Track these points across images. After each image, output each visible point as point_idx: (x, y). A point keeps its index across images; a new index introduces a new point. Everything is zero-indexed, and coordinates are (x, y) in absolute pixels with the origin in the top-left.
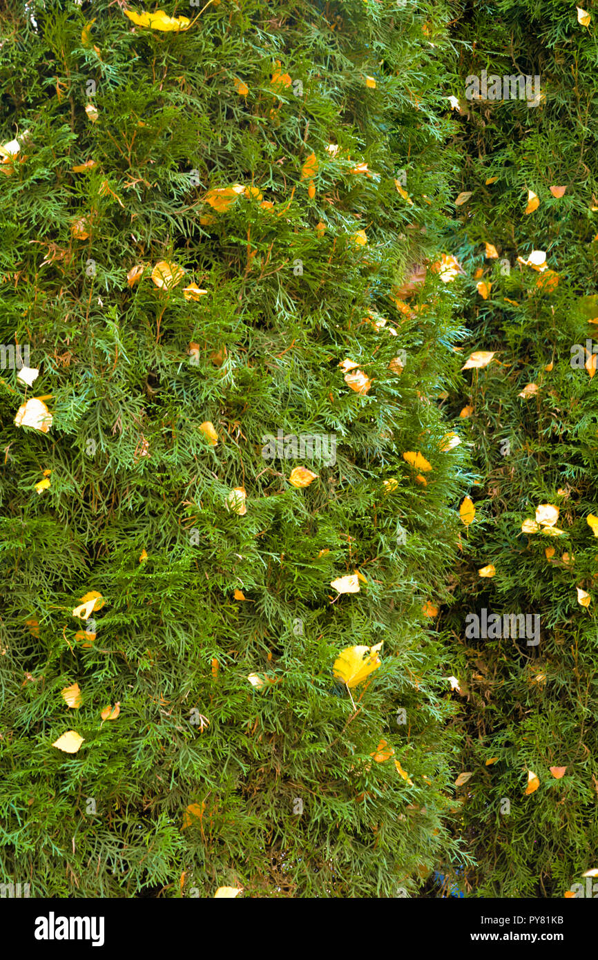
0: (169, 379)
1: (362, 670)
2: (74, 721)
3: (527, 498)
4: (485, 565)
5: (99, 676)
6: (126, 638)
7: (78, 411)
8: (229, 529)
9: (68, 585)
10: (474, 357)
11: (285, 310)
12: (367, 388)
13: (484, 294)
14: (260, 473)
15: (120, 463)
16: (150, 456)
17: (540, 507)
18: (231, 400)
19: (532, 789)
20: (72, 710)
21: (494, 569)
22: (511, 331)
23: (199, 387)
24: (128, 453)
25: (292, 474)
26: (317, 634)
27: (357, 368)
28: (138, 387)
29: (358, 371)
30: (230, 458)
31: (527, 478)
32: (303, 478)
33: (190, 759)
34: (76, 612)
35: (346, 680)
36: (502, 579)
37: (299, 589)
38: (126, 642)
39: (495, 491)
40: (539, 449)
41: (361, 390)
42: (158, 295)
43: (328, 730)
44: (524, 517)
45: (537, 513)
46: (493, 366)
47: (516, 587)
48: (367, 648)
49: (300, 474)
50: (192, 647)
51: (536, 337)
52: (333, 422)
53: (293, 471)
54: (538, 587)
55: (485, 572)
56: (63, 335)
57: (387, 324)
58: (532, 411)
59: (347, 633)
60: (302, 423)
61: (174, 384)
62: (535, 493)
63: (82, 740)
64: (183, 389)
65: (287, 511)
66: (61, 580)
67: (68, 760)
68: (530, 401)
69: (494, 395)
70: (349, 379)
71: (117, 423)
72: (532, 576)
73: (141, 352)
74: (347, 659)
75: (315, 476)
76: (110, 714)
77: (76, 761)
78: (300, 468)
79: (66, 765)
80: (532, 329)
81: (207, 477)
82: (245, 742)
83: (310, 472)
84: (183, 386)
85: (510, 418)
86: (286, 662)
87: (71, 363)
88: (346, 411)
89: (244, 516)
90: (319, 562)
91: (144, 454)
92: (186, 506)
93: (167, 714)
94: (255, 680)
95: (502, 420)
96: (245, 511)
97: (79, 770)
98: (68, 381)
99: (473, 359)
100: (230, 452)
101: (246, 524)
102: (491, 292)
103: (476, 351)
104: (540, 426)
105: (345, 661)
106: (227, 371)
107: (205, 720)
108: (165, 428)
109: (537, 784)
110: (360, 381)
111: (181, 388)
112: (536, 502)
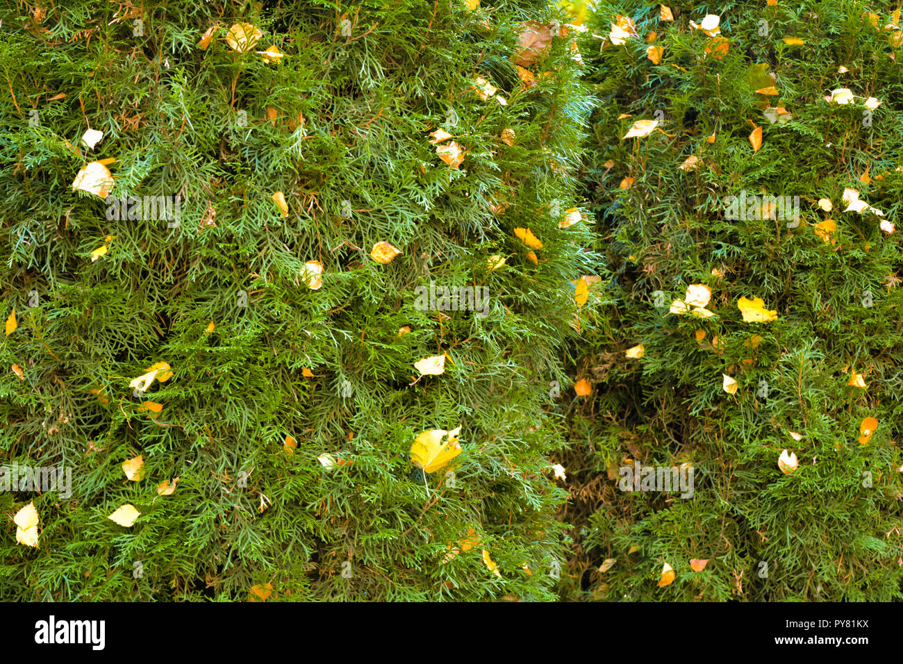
0: (242, 146)
1: (439, 455)
2: (134, 494)
3: (680, 276)
4: (636, 345)
5: (152, 451)
6: (186, 412)
7: (136, 176)
8: (301, 304)
9: (133, 355)
10: (637, 125)
11: (371, 76)
12: (459, 161)
13: (655, 59)
14: (336, 246)
15: (183, 232)
16: (215, 226)
17: (691, 287)
18: (307, 169)
19: (666, 582)
20: (133, 483)
21: (643, 350)
22: (676, 100)
23: (269, 155)
24: (192, 222)
25: (374, 249)
26: (399, 416)
27: (450, 140)
28: (211, 153)
29: (453, 143)
30: (303, 231)
31: (683, 255)
32: (385, 253)
33: (249, 539)
34: (135, 383)
35: (423, 466)
36: (649, 361)
37: (376, 369)
38: (186, 416)
39: (651, 268)
40: (695, 225)
41: (451, 163)
42: (232, 58)
43: (402, 516)
44: (673, 297)
45: (687, 293)
46: (655, 135)
47: (663, 370)
48: (445, 433)
49: (382, 249)
50: (255, 425)
51: (700, 108)
52: (418, 196)
53: (375, 246)
54: (687, 371)
55: (634, 353)
56: (131, 98)
57: (497, 93)
58: (691, 184)
59: (431, 417)
60: (387, 196)
61: (247, 151)
62: (688, 271)
63: (139, 514)
64: (256, 157)
65: (364, 289)
66: (127, 350)
67: (121, 534)
68: (690, 174)
69: (655, 166)
70: (441, 150)
71: (182, 190)
72: (680, 359)
73: (213, 117)
74: (425, 443)
75: (397, 252)
76: (166, 489)
77: (128, 536)
78: (382, 243)
79: (118, 539)
80: (700, 98)
81: (276, 249)
82: (310, 524)
83: (392, 247)
84: (256, 154)
85: (670, 191)
86: (357, 444)
87: (140, 125)
88: (434, 185)
89: (319, 291)
90: (399, 342)
91: (209, 223)
92: (253, 279)
93: (228, 492)
94: (326, 461)
95: (660, 193)
96: (320, 286)
97: (129, 544)
98: (136, 144)
99: (636, 128)
100: (303, 225)
101: (320, 299)
102: (663, 57)
103: (643, 118)
104: (698, 201)
105: (422, 445)
106: (296, 139)
107: (265, 500)
108: (233, 197)
109: (672, 576)
110: (453, 154)
111: (254, 156)
112: (689, 281)
